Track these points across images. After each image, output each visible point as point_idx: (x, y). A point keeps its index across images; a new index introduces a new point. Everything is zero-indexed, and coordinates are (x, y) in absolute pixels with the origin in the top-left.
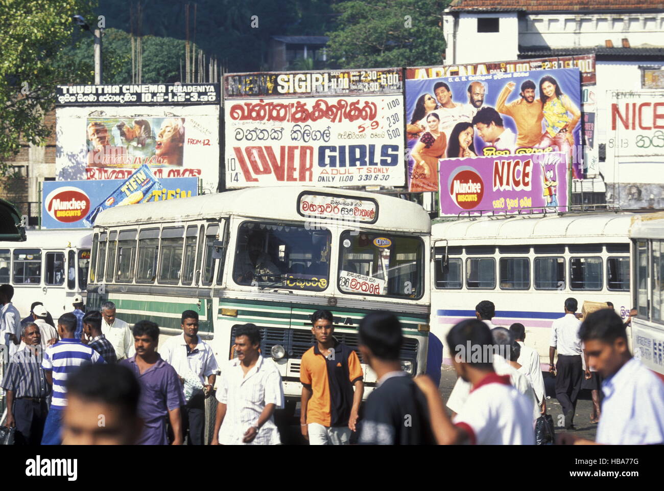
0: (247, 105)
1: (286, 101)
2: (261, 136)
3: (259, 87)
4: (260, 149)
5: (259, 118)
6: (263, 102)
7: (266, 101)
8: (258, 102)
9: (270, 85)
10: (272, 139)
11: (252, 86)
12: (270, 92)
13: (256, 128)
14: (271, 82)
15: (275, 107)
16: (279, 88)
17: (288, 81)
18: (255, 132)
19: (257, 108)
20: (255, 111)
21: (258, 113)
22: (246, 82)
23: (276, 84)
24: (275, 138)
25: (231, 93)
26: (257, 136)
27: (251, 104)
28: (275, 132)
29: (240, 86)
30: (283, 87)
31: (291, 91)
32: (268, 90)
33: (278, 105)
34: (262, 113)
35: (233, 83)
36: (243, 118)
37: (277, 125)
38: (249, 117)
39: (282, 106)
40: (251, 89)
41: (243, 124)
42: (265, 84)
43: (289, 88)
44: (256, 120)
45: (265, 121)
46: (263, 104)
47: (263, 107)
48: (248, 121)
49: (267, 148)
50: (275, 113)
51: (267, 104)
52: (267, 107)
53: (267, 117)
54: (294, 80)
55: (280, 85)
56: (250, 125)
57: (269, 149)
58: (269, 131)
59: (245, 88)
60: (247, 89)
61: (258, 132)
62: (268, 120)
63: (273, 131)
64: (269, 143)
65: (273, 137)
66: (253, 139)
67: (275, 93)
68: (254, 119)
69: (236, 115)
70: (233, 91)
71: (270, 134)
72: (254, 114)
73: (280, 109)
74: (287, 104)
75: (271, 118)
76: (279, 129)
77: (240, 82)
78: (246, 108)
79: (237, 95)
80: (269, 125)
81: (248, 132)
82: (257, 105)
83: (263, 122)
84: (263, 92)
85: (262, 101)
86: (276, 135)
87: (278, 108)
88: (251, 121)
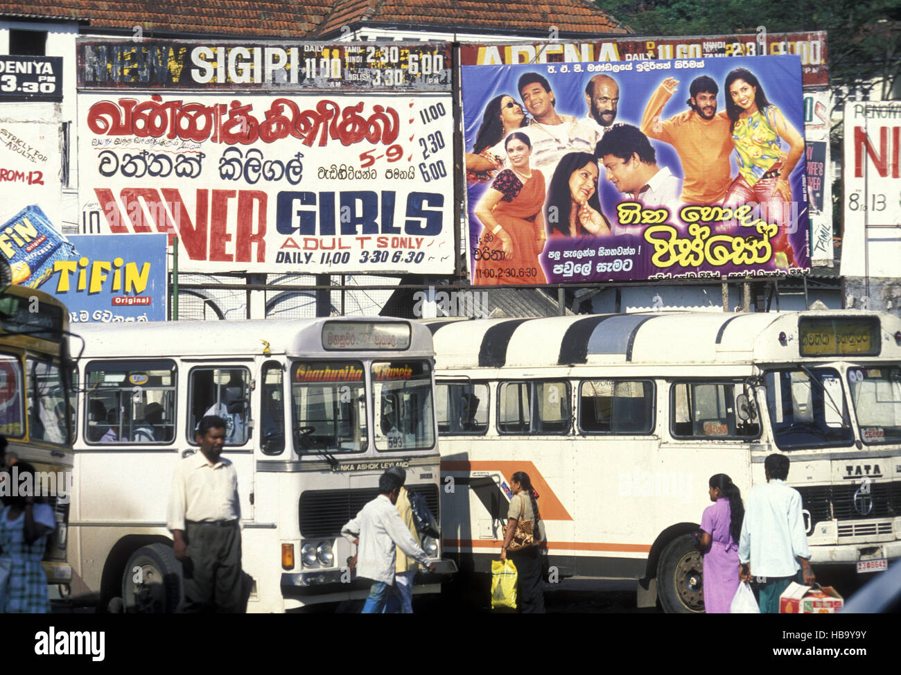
0: (122, 103)
1: (208, 101)
2: (155, 168)
3: (152, 68)
4: (151, 195)
5: (151, 131)
6: (160, 100)
7: (166, 99)
8: (149, 98)
9: (173, 66)
10: (179, 175)
11: (136, 66)
12: (175, 80)
13: (145, 152)
14: (177, 60)
15: (185, 110)
16: (195, 74)
17: (215, 60)
18: (143, 159)
19: (147, 112)
20: (143, 116)
21: (149, 121)
22: (123, 58)
23: (188, 65)
24: (184, 173)
25: (90, 78)
26: (147, 167)
27: (134, 103)
28: (186, 160)
29: (109, 66)
30: (203, 72)
31: (221, 79)
32: (170, 75)
33: (193, 107)
34: (158, 122)
35: (95, 59)
36: (117, 130)
37: (190, 147)
38: (130, 128)
39: (201, 109)
40: (133, 72)
41: (117, 142)
42: (165, 63)
43: (215, 74)
44: (147, 136)
45: (164, 137)
46: (160, 103)
47: (159, 110)
48: (128, 137)
49: (165, 191)
50: (184, 123)
51: (168, 104)
52: (168, 111)
53: (168, 131)
54: (226, 59)
55: (196, 67)
56: (132, 145)
57: (172, 195)
58: (173, 158)
59: (122, 70)
60: (126, 72)
61: (149, 160)
62: (171, 136)
63: (181, 159)
64: (172, 182)
65: (180, 170)
66: (138, 173)
67: (187, 82)
68: (141, 133)
69: (101, 125)
70: (94, 75)
71: (175, 164)
72: (140, 124)
73: (197, 116)
74: (212, 106)
75: (176, 132)
76: (194, 155)
77: (111, 58)
78: (122, 110)
79: (104, 84)
80: (173, 147)
81: (128, 159)
82: (145, 106)
83: (159, 140)
84: (159, 80)
85: (157, 97)
86: (189, 166)
87: (192, 113)
88: (133, 137)
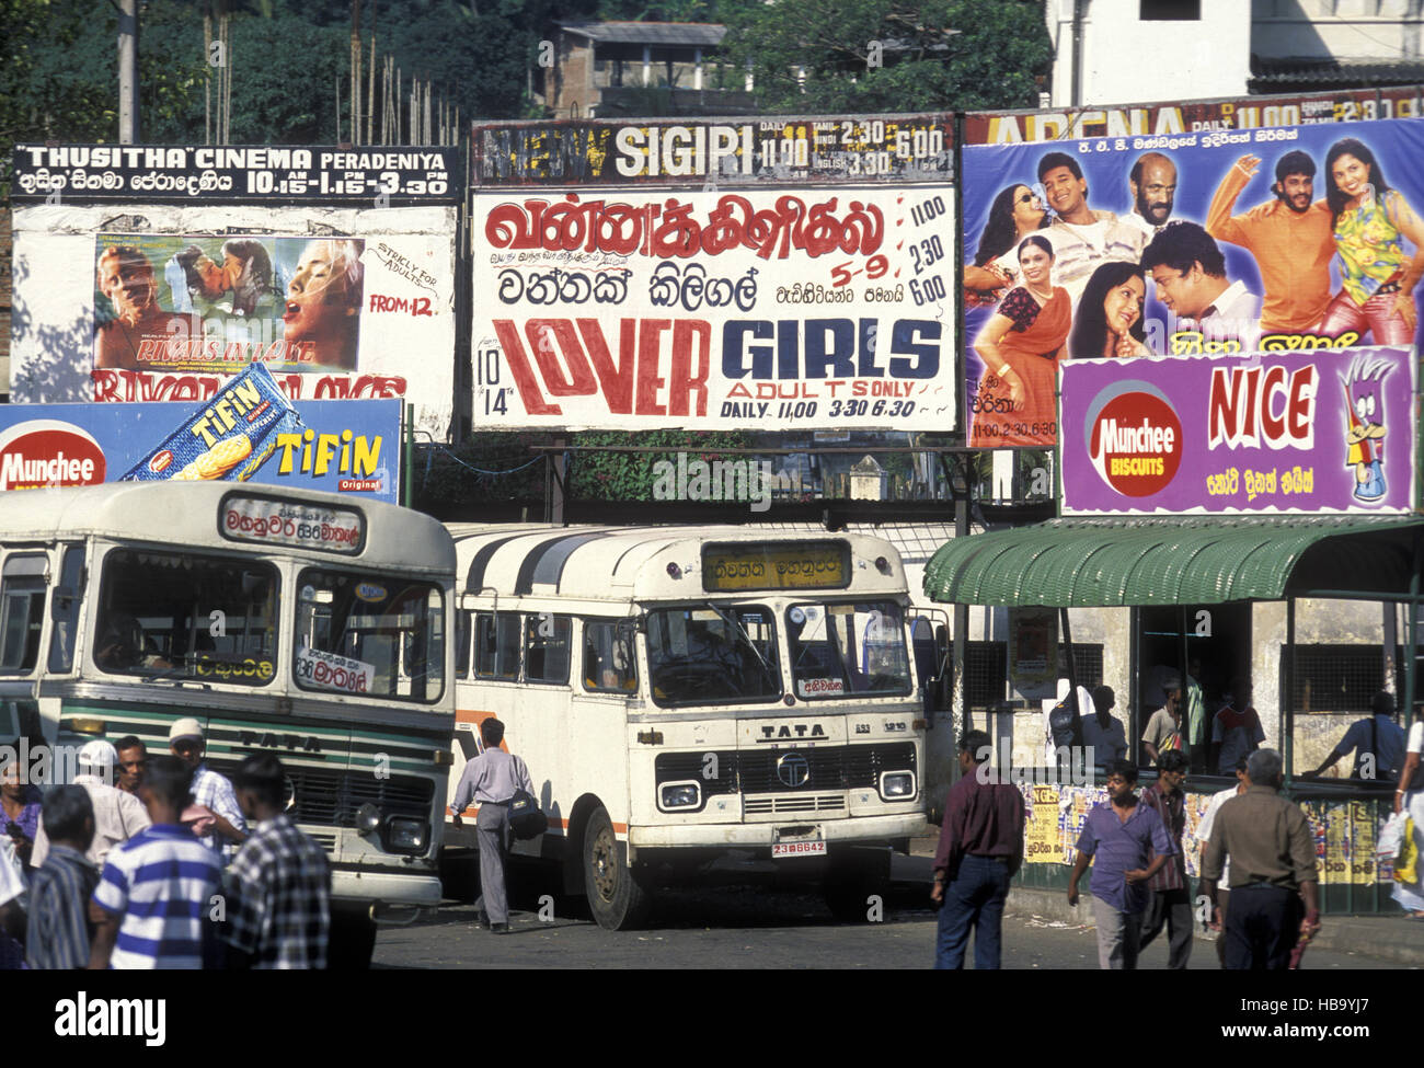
0: (529, 205)
1: (637, 200)
2: (569, 291)
3: (566, 158)
4: (563, 328)
5: (565, 242)
6: (578, 201)
7: (584, 198)
8: (562, 199)
9: (594, 154)
10: (599, 300)
11: (546, 156)
12: (596, 173)
13: (557, 271)
14: (598, 146)
15: (607, 212)
16: (620, 163)
17: (645, 145)
18: (554, 280)
19: (559, 217)
20: (554, 223)
21: (563, 229)
22: (530, 145)
23: (612, 152)
24: (606, 298)
25: (490, 174)
26: (559, 291)
27: (544, 205)
28: (608, 281)
29: (513, 157)
30: (630, 161)
31: (653, 171)
32: (589, 167)
33: (617, 209)
34: (573, 230)
35: (496, 148)
36: (522, 241)
37: (613, 263)
38: (538, 239)
39: (627, 211)
40: (543, 164)
41: (522, 258)
42: (583, 151)
43: (646, 164)
44: (559, 248)
45: (581, 250)
46: (577, 205)
47: (574, 214)
48: (535, 251)
49: (581, 322)
50: (607, 231)
51: (586, 206)
52: (587, 215)
53: (586, 242)
54: (661, 143)
55: (622, 155)
56: (542, 261)
57: (590, 326)
58: (592, 277)
59: (529, 163)
60: (534, 164)
61: (562, 282)
62: (590, 249)
63: (602, 279)
64: (590, 310)
65: (601, 294)
66: (548, 299)
67: (610, 176)
68: (552, 246)
69: (502, 235)
70: (495, 170)
71: (594, 285)
72: (551, 233)
73: (622, 220)
74: (642, 207)
75: (597, 243)
76: (618, 274)
77: (515, 147)
78: (529, 214)
79: (506, 181)
80: (591, 263)
81: (535, 279)
82: (558, 209)
83: (575, 253)
84: (575, 174)
85: (572, 196)
86: (611, 288)
87: (617, 217)
88: (542, 250)
